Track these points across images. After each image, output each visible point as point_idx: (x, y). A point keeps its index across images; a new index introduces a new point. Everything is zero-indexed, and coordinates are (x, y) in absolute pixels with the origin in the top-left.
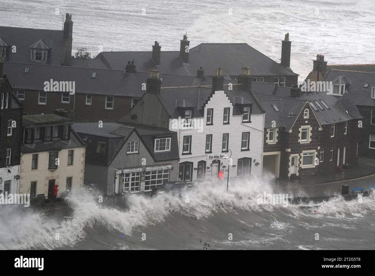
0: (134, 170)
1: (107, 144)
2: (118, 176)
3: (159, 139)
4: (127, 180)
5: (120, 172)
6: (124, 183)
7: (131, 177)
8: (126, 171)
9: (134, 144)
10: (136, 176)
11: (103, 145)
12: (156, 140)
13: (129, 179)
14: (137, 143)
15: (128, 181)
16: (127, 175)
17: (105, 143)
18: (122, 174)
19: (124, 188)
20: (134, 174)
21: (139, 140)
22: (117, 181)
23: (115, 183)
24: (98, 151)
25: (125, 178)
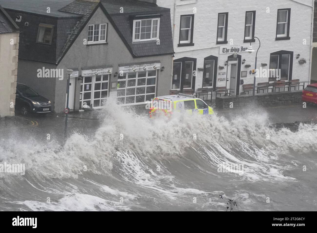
0: (100, 72)
1: (55, 28)
2: (72, 82)
3: (140, 20)
4: (88, 88)
5: (76, 74)
6: (83, 92)
7: (94, 82)
8: (86, 73)
9: (98, 28)
10: (102, 81)
11: (47, 31)
12: (135, 22)
13: (90, 85)
14: (103, 27)
15: (90, 89)
16: (88, 79)
17: (51, 26)
18: (80, 78)
19: (83, 100)
20: (98, 79)
21: (107, 21)
22: (72, 88)
23: (68, 92)
24: (40, 39)
25: (84, 84)
